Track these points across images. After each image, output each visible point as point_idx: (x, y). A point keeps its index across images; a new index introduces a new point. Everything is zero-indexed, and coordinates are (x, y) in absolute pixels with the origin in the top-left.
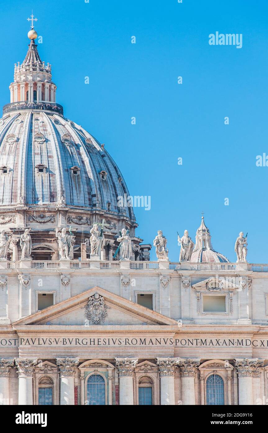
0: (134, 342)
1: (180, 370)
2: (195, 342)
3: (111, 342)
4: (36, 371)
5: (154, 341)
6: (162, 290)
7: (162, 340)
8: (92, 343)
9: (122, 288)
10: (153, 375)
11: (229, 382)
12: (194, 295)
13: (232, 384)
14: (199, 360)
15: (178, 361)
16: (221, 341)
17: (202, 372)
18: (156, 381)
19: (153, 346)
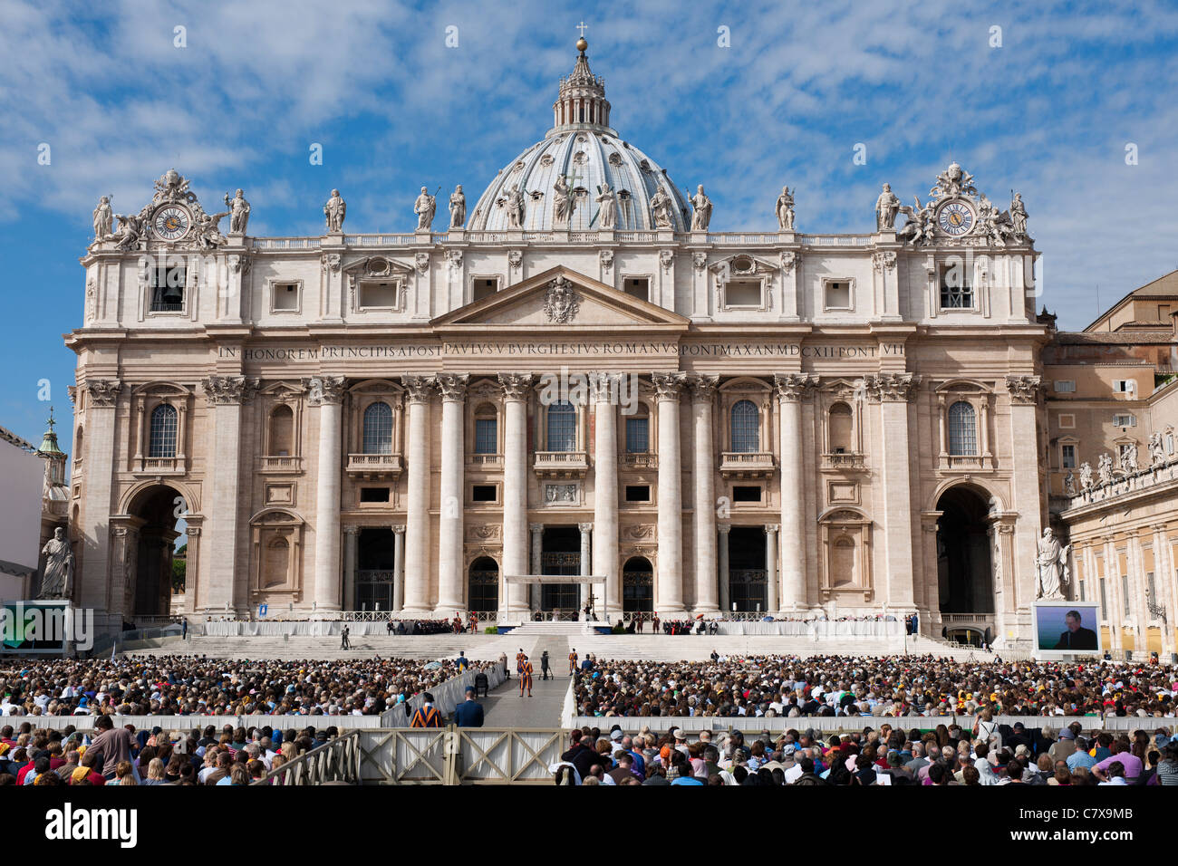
2: (712, 349)
4: (471, 394)
5: (648, 348)
6: (661, 272)
7: (661, 346)
8: (554, 351)
9: (601, 270)
11: (766, 411)
12: (711, 283)
13: (771, 413)
14: (719, 377)
15: (684, 376)
16: (753, 349)
17: (724, 396)
18: (652, 409)
19: (646, 355)
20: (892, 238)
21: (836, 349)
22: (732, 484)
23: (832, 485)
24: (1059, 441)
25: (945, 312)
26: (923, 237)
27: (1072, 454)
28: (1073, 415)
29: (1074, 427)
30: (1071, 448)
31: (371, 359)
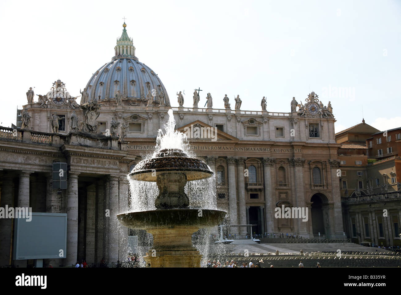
0: (216, 148)
1: (237, 162)
2: (244, 149)
3: (205, 148)
5: (225, 148)
6: (228, 123)
7: (229, 147)
8: (195, 148)
9: (209, 122)
10: (224, 165)
11: (259, 169)
12: (242, 127)
13: (261, 170)
14: (246, 158)
15: (237, 157)
16: (256, 149)
17: (246, 164)
18: (226, 168)
19: (225, 150)
20: (296, 114)
21: (280, 150)
22: (250, 193)
23: (280, 193)
24: (342, 180)
25: (311, 138)
26: (305, 114)
27: (345, 184)
28: (345, 172)
29: (346, 175)
30: (345, 182)
31: (134, 149)
